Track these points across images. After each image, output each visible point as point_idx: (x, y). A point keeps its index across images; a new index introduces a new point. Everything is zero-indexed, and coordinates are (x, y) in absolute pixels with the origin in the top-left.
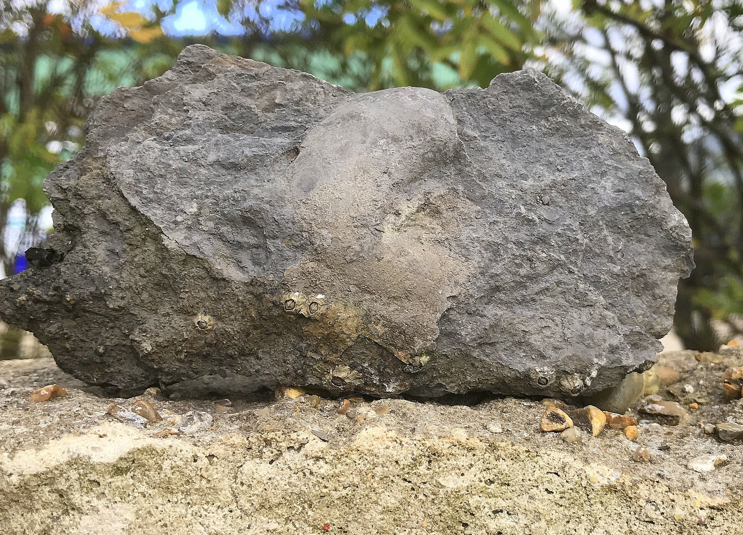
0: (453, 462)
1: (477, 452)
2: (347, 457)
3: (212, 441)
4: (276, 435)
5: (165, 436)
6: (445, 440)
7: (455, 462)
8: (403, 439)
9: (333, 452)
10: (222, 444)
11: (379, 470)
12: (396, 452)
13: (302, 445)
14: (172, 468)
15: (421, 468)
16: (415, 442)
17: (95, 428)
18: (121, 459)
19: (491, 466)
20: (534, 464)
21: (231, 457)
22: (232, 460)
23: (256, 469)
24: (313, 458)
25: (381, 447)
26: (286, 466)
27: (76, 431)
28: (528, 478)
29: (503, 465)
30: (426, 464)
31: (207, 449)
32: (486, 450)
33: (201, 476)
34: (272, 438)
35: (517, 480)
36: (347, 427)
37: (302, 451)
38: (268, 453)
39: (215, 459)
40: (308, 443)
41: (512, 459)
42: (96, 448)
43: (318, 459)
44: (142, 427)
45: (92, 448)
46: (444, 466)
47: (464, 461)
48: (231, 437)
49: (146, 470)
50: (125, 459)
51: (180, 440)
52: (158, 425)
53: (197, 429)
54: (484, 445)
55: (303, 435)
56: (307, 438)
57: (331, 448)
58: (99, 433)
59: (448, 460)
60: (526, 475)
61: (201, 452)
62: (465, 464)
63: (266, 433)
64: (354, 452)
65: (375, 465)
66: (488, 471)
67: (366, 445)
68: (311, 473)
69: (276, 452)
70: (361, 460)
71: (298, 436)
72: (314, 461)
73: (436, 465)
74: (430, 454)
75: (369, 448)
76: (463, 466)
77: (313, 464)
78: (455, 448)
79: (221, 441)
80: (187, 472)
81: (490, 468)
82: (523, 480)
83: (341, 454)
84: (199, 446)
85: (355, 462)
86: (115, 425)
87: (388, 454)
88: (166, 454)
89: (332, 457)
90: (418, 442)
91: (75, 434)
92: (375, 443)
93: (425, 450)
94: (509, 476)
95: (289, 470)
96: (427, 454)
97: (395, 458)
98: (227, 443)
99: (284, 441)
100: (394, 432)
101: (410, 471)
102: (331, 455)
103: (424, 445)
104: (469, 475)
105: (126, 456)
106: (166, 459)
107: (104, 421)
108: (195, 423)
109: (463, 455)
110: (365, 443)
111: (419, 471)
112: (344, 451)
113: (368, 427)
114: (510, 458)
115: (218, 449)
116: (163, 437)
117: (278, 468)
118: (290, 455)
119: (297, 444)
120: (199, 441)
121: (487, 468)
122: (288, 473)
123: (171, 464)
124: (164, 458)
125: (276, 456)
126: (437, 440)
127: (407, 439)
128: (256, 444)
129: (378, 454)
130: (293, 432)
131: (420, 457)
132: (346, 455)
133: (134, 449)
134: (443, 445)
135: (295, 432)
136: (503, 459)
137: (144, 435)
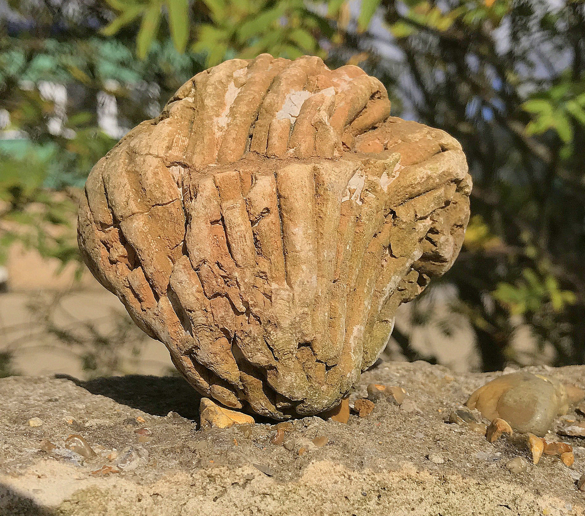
0: (403, 497)
1: (427, 485)
2: (294, 493)
3: (155, 479)
4: (221, 471)
5: (107, 475)
6: (395, 474)
7: (405, 497)
8: (352, 473)
9: (281, 488)
10: (166, 482)
11: (327, 507)
12: (345, 486)
13: (248, 481)
14: (117, 509)
15: (371, 503)
16: (364, 476)
17: (32, 469)
18: (65, 501)
19: (441, 500)
20: (484, 497)
21: (175, 495)
22: (175, 498)
23: (201, 507)
24: (260, 494)
25: (329, 482)
26: (232, 504)
27: (13, 472)
28: (478, 511)
29: (453, 499)
30: (375, 499)
31: (151, 488)
32: (436, 483)
34: (217, 474)
35: (467, 513)
36: (287, 460)
37: (248, 488)
38: (211, 490)
39: (159, 498)
40: (253, 478)
41: (462, 492)
42: (38, 490)
44: (80, 465)
45: (34, 490)
46: (394, 500)
47: (413, 496)
48: (175, 475)
49: (91, 512)
50: (69, 501)
51: (123, 479)
52: (94, 462)
53: (136, 466)
54: (434, 479)
55: (248, 470)
56: (252, 474)
57: (278, 484)
58: (37, 473)
59: (398, 494)
60: (476, 508)
61: (146, 491)
62: (415, 499)
63: (210, 469)
64: (301, 487)
65: (323, 501)
66: (438, 505)
67: (314, 480)
68: (259, 510)
69: (220, 489)
70: (309, 496)
71: (243, 471)
72: (261, 497)
73: (386, 499)
74: (380, 488)
75: (318, 483)
76: (413, 500)
77: (260, 501)
78: (405, 481)
79: (165, 478)
80: (131, 512)
81: (440, 502)
82: (473, 513)
83: (289, 489)
84: (142, 485)
85: (303, 498)
86: (52, 464)
87: (337, 489)
88: (110, 494)
89: (279, 494)
90: (368, 476)
92: (323, 478)
93: (375, 485)
94: (460, 510)
95: (234, 507)
96: (376, 488)
97: (345, 493)
98: (171, 481)
99: (229, 477)
100: (341, 466)
101: (360, 507)
102: (279, 492)
103: (373, 479)
104: (419, 510)
105: (70, 499)
106: (111, 500)
107: (39, 459)
108: (133, 460)
109: (413, 489)
110: (313, 478)
111: (368, 506)
112: (292, 487)
113: (314, 461)
114: (460, 491)
115: (162, 487)
116: (105, 476)
117: (223, 505)
118: (235, 492)
119: (242, 480)
120: (142, 479)
121: (437, 502)
122: (234, 510)
123: (116, 505)
124: (108, 499)
125: (221, 493)
126: (387, 475)
127: (356, 474)
128: (200, 481)
129: (326, 489)
130: (238, 467)
131: (369, 492)
132: (294, 491)
133: (78, 490)
134: (393, 479)
135: (239, 467)
136: (453, 493)
137: (83, 473)
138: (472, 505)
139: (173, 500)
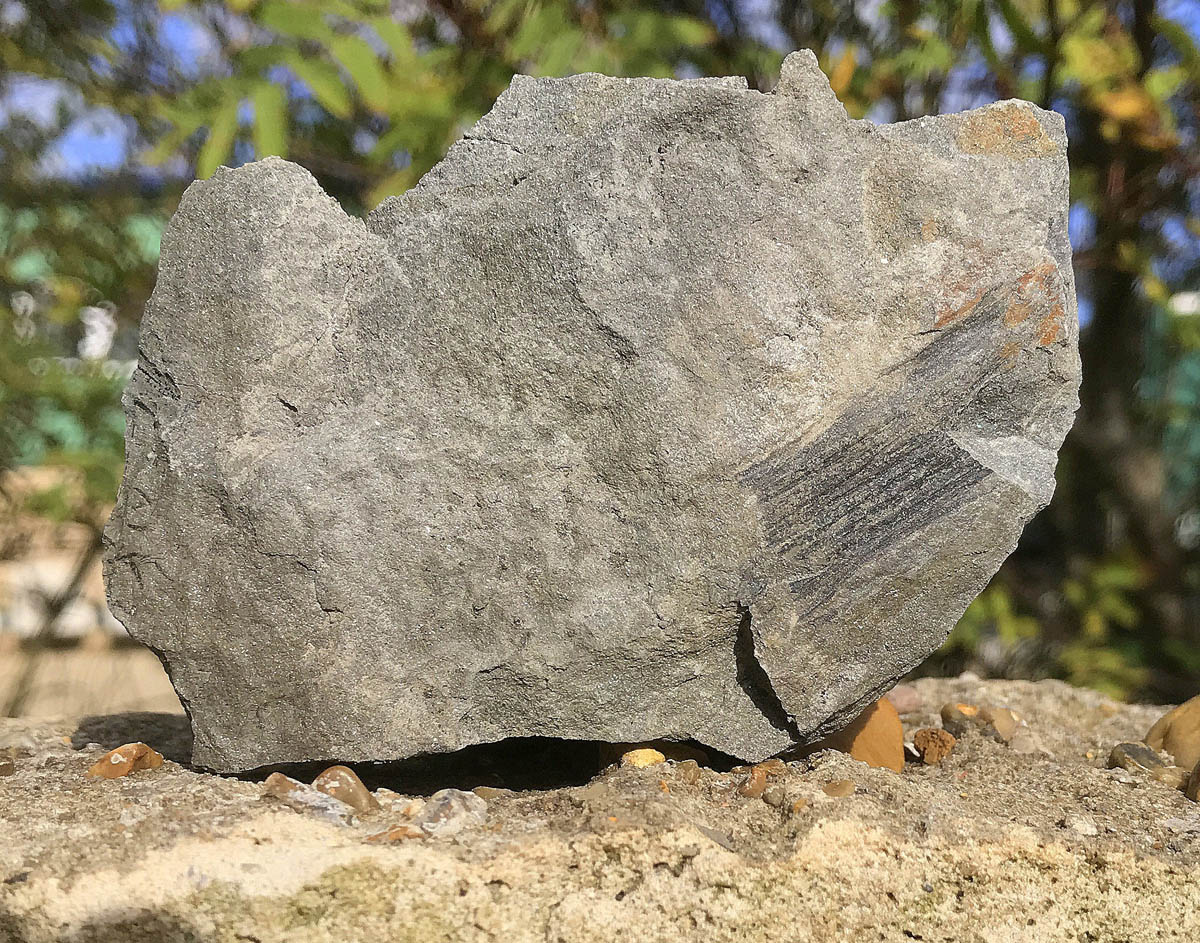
0: (1009, 895)
1: (1061, 874)
2: (782, 884)
3: (496, 851)
4: (631, 838)
5: (398, 842)
6: (992, 849)
7: (1015, 896)
8: (902, 846)
9: (754, 874)
10: (517, 857)
11: (852, 913)
12: (888, 873)
13: (686, 859)
14: (415, 909)
15: (943, 908)
16: (928, 853)
17: (245, 826)
18: (307, 889)
19: (1091, 904)
20: (1182, 899)
21: (538, 885)
22: (538, 891)
23: (591, 912)
24: (710, 886)
25: (854, 863)
26: (653, 905)
27: (204, 831)
28: (1170, 929)
29: (1117, 902)
30: (951, 900)
31: (487, 869)
32: (1079, 870)
33: (477, 926)
34: (622, 846)
35: (1146, 932)
36: (771, 824)
37: (686, 874)
38: (613, 878)
39: (504, 889)
40: (698, 853)
41: (1135, 889)
42: (251, 866)
43: (721, 887)
44: (344, 823)
45: (244, 866)
46: (991, 903)
47: (1033, 893)
48: (537, 843)
49: (361, 913)
50: (316, 889)
51: (430, 849)
52: (374, 819)
53: (459, 828)
54: (1077, 859)
55: (686, 838)
56: (695, 845)
57: (749, 865)
58: (254, 835)
59: (1000, 891)
60: (1166, 923)
61: (476, 876)
62: (1035, 900)
63: (609, 834)
64: (797, 873)
65: (843, 902)
66: (1084, 915)
67: (823, 857)
68: (709, 919)
69: (630, 874)
70: (813, 892)
71: (676, 840)
72: (714, 892)
73: (974, 900)
74: (961, 878)
75: (830, 866)
76: (1031, 904)
77: (712, 901)
78: (1013, 865)
79: (515, 849)
80: (446, 916)
81: (1090, 908)
82: (1159, 933)
83: (770, 877)
84: (469, 862)
85: (800, 895)
86: (286, 819)
87: (871, 878)
88: (400, 880)
89: (751, 885)
90: (935, 852)
91: (203, 837)
92: (841, 854)
93: (950, 870)
94: (1130, 926)
95: (658, 912)
96: (953, 878)
97: (888, 886)
98: (528, 855)
99: (647, 851)
100: (880, 831)
101: (919, 915)
102: (751, 881)
103: (947, 858)
104: (1046, 924)
105: (318, 883)
106: (403, 890)
107: (261, 810)
108: (454, 815)
109: (1031, 881)
110: (820, 855)
111: (937, 915)
112: (777, 872)
113: (823, 821)
114: (1132, 887)
115: (509, 867)
116: (392, 844)
117: (636, 908)
118: (660, 881)
119: (674, 857)
120: (469, 851)
121: (1082, 909)
122: (657, 918)
123: (414, 900)
124: (397, 888)
125: (632, 884)
126: (976, 849)
127: (911, 847)
128: (588, 858)
129: (849, 878)
130: (665, 831)
131: (938, 884)
132: (781, 880)
133: (335, 866)
134: (989, 859)
135: (670, 830)
136: (1116, 889)
137: (350, 838)
138: (1157, 915)
139: (532, 895)
